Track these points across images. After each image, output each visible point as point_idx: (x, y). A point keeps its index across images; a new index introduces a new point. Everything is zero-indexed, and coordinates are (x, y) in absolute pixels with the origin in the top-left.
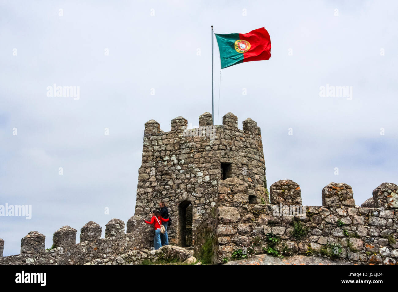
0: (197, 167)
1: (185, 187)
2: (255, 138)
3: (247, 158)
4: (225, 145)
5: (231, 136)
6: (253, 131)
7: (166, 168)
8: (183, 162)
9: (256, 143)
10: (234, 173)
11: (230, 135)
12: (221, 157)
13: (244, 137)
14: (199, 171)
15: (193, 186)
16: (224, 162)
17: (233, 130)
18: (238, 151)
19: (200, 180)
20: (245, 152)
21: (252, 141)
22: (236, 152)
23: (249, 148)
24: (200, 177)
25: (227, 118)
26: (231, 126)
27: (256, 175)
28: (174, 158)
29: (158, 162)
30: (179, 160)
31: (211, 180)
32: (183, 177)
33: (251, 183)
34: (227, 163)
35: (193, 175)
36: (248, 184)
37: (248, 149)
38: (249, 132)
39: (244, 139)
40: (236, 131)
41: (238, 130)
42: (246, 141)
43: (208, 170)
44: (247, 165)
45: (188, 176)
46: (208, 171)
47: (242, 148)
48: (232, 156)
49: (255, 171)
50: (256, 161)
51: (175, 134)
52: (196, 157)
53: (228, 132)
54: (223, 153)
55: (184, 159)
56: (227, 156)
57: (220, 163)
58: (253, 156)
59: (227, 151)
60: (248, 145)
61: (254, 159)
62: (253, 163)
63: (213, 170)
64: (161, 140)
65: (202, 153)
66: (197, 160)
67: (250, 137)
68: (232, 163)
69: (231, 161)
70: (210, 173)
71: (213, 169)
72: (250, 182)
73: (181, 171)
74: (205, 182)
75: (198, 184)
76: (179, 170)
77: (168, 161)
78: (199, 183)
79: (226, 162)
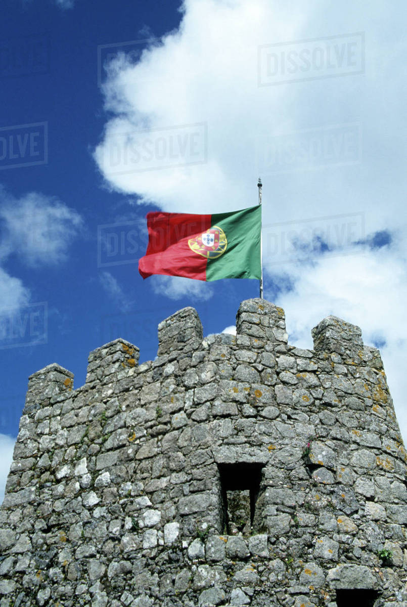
0: (142, 491)
1: (103, 568)
2: (358, 375)
3: (329, 442)
4: (234, 401)
5: (260, 367)
6: (348, 352)
7: (59, 505)
8: (105, 477)
9: (362, 391)
10: (275, 504)
11: (254, 367)
12: (220, 445)
13: (314, 372)
14: (150, 503)
15: (128, 564)
16: (233, 462)
17: (267, 348)
18: (289, 418)
19: (151, 540)
20: (321, 421)
21: (344, 384)
22: (283, 421)
23: (336, 406)
24: (152, 527)
25: (245, 312)
26: (259, 338)
27: (370, 504)
28: (82, 467)
29: (42, 487)
30: (95, 473)
31: (182, 536)
32: (101, 530)
33: (354, 535)
34: (244, 463)
35: (129, 524)
36: (341, 542)
37: (331, 411)
38: (333, 356)
39: (312, 379)
40: (279, 352)
41: (290, 350)
42: (321, 385)
43: (176, 499)
44: (330, 469)
45: (115, 529)
46: (175, 503)
47: (307, 409)
48: (266, 439)
49: (364, 487)
50: (367, 452)
51: (95, 390)
52: (142, 458)
53: (245, 355)
54: (225, 427)
55: (108, 469)
56: (242, 438)
57: (216, 468)
58: (353, 436)
59: (244, 420)
60: (331, 398)
61: (358, 444)
62: (354, 460)
63: (191, 497)
64: (59, 415)
65: (160, 437)
66: (144, 464)
67: (337, 370)
68: (263, 465)
69: (259, 456)
70: (182, 512)
71: (192, 492)
72: (347, 533)
73: (97, 513)
74: (164, 549)
75: (143, 556)
76: (91, 509)
77: (67, 479)
78: (144, 552)
79: (241, 460)
